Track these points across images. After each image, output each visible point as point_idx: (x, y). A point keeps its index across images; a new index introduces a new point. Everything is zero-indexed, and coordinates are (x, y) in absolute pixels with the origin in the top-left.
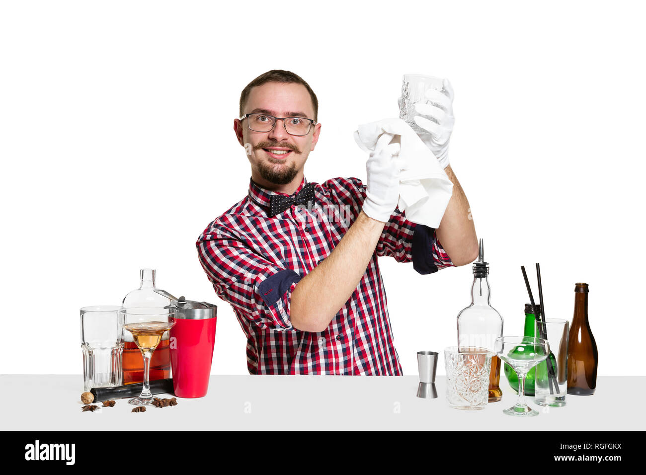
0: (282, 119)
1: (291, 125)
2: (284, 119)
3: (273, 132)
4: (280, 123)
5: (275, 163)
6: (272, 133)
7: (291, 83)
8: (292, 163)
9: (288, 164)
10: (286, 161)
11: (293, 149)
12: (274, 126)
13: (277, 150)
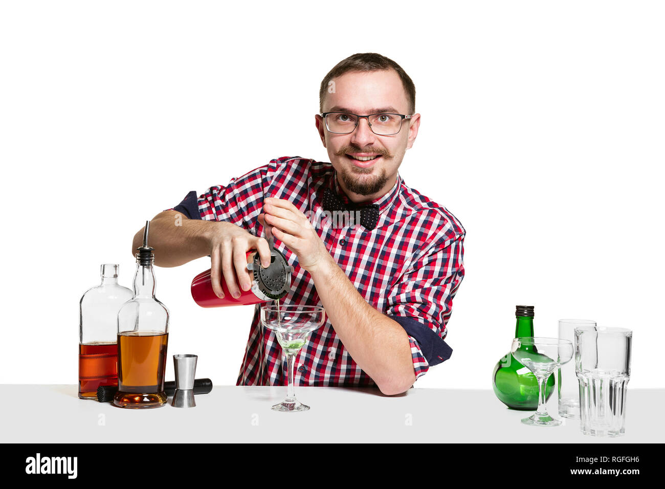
0: (367, 117)
1: (379, 123)
2: (368, 117)
3: (355, 135)
4: (363, 122)
5: (361, 172)
6: (354, 137)
7: (375, 71)
8: (381, 171)
9: (376, 174)
10: (373, 169)
11: (382, 154)
12: (357, 125)
13: (361, 156)
